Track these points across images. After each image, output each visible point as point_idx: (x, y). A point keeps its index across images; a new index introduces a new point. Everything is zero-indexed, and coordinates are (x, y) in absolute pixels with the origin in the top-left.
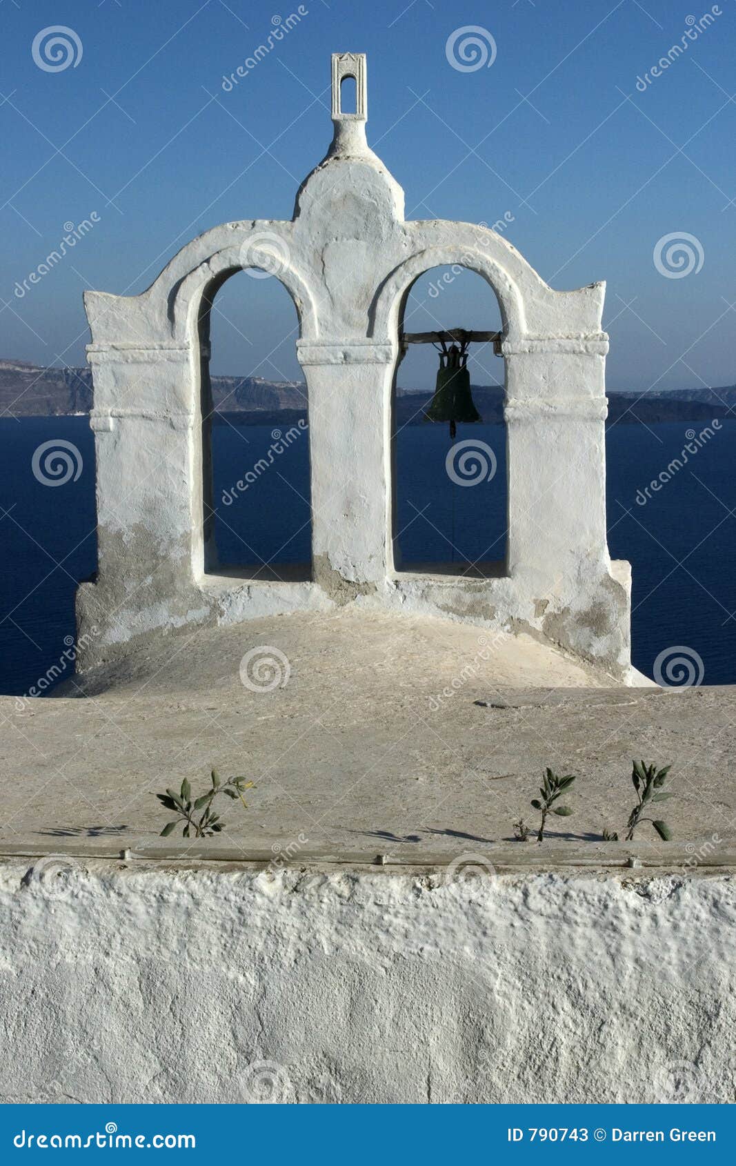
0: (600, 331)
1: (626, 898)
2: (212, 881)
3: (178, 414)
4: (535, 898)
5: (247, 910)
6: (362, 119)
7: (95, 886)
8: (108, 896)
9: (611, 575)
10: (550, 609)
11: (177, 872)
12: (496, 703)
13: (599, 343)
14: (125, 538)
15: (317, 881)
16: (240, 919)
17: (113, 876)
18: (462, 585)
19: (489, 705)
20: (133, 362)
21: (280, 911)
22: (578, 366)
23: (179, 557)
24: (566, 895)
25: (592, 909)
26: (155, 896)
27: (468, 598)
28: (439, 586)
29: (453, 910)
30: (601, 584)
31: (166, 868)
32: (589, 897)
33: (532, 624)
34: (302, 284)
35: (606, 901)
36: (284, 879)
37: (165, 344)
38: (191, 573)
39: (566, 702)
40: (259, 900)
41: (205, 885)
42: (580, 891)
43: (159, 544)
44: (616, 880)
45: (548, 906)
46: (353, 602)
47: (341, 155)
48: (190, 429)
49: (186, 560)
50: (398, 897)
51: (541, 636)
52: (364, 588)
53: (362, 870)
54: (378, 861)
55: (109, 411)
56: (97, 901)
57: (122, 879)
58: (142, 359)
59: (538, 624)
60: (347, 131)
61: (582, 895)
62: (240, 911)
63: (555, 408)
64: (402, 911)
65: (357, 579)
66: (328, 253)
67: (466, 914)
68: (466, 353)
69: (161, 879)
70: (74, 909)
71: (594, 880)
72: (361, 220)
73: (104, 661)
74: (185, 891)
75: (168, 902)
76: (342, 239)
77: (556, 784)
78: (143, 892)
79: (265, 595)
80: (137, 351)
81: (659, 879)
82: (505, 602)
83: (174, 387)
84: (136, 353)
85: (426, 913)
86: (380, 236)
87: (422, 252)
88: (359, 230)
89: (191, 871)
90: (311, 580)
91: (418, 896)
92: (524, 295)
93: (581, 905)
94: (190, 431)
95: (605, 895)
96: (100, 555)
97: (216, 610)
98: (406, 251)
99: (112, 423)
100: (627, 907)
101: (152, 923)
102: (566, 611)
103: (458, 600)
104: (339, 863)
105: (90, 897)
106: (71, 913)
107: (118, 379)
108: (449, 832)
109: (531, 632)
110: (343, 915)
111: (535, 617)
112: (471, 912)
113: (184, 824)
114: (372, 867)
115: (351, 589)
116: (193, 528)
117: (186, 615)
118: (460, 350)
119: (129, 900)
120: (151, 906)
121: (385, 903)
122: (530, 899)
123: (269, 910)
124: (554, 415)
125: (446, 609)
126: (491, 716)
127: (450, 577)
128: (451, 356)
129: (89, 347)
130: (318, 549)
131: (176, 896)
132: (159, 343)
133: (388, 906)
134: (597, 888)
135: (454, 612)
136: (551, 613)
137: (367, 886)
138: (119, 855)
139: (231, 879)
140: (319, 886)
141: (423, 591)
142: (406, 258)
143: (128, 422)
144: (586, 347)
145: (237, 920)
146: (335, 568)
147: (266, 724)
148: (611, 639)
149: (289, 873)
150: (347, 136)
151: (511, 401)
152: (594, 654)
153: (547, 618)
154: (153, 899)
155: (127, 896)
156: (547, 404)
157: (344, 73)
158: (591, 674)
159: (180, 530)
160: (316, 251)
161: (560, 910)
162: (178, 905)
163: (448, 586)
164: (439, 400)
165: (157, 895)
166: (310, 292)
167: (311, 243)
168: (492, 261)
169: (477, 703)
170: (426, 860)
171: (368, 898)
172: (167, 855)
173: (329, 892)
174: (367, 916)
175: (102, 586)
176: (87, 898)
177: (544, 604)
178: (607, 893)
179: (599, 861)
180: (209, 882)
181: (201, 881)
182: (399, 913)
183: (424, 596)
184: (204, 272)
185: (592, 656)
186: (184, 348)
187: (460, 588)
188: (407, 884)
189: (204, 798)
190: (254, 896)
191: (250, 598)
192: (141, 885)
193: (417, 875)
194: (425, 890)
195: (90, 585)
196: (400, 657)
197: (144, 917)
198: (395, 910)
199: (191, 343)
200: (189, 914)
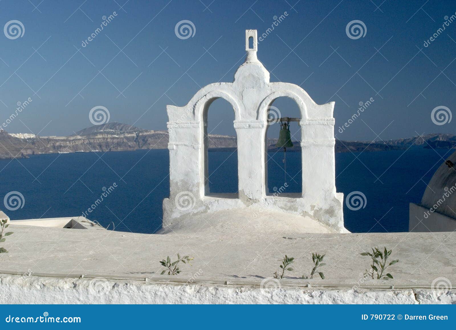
0: (332, 117)
1: (305, 297)
2: (172, 288)
3: (196, 144)
4: (275, 296)
5: (182, 298)
6: (255, 50)
7: (135, 289)
8: (139, 292)
9: (336, 197)
10: (316, 208)
11: (161, 285)
12: (290, 238)
13: (332, 122)
14: (179, 184)
15: (205, 289)
16: (180, 301)
17: (140, 286)
18: (287, 200)
19: (287, 238)
20: (182, 128)
21: (193, 299)
22: (325, 129)
23: (195, 190)
24: (285, 295)
25: (294, 300)
26: (154, 293)
27: (289, 204)
28: (279, 200)
29: (248, 299)
30: (333, 200)
31: (158, 284)
32: (292, 296)
33: (310, 213)
34: (236, 103)
35: (298, 298)
36: (195, 288)
37: (192, 122)
38: (199, 196)
39: (312, 237)
40: (186, 295)
41: (169, 289)
42: (290, 294)
43: (189, 186)
44: (302, 291)
45: (279, 299)
46: (251, 206)
47: (248, 62)
48: (199, 149)
49: (198, 191)
50: (231, 295)
51: (313, 217)
52: (255, 201)
53: (220, 286)
54: (226, 283)
55: (174, 143)
56: (136, 294)
57: (143, 287)
58: (184, 127)
59: (312, 213)
60: (250, 54)
61: (290, 295)
62: (180, 298)
63: (317, 143)
64: (232, 299)
65: (253, 198)
66: (244, 92)
67: (252, 301)
68: (289, 125)
69: (156, 287)
70: (128, 296)
71: (295, 291)
72: (255, 82)
73: (171, 223)
74: (163, 291)
75: (158, 295)
76: (248, 88)
77: (288, 260)
78: (150, 291)
79: (223, 203)
80: (183, 124)
81: (316, 291)
82: (301, 206)
83: (194, 136)
84: (183, 125)
85: (239, 300)
86: (260, 87)
87: (274, 92)
88: (254, 86)
89: (165, 285)
90: (238, 198)
91: (237, 295)
92: (307, 106)
93: (290, 299)
94: (200, 150)
95: (298, 296)
96: (171, 189)
97: (207, 208)
98: (269, 92)
99: (175, 147)
100: (305, 300)
101: (153, 301)
102: (321, 209)
103: (286, 205)
104: (213, 284)
105: (133, 293)
106: (127, 297)
107: (177, 133)
108: (257, 276)
109: (310, 216)
110: (213, 300)
111: (311, 211)
112: (254, 300)
113: (168, 271)
114: (224, 285)
115: (251, 201)
116: (200, 181)
117: (198, 209)
118: (287, 124)
119: (145, 294)
120: (152, 296)
121: (227, 297)
122: (273, 297)
123: (189, 298)
124: (317, 145)
125: (282, 208)
126: (287, 241)
127: (283, 198)
128: (284, 126)
129: (167, 123)
130: (240, 188)
131: (160, 293)
132: (190, 121)
133: (227, 298)
134: (295, 294)
135: (284, 209)
136: (316, 210)
137: (220, 291)
138: (144, 280)
139: (178, 288)
140: (206, 291)
141: (274, 202)
142: (269, 94)
143: (180, 147)
144: (327, 123)
145: (179, 301)
146: (246, 194)
147: (212, 243)
148: (336, 218)
149: (197, 286)
150: (251, 55)
151: (303, 140)
152: (330, 223)
153: (315, 211)
154: (153, 294)
155: (145, 292)
156: (315, 141)
157: (250, 36)
158: (329, 230)
159: (196, 181)
160: (240, 92)
161: (283, 300)
162: (161, 296)
163: (283, 200)
164: (280, 140)
165: (154, 292)
166: (238, 105)
167: (238, 90)
168: (297, 95)
169: (284, 237)
170: (241, 283)
171: (221, 295)
172: (159, 280)
173: (209, 293)
174: (221, 301)
175: (171, 199)
176: (132, 293)
177: (314, 207)
178: (299, 295)
179: (297, 285)
180: (171, 289)
181: (168, 288)
182: (231, 300)
183: (275, 204)
184: (204, 99)
185: (329, 224)
186: (198, 123)
187: (286, 201)
188: (234, 291)
189: (175, 263)
190: (185, 294)
191: (218, 204)
192: (149, 289)
193: (237, 288)
194: (239, 293)
195: (167, 199)
196: (264, 223)
197: (150, 299)
198: (230, 299)
199: (200, 122)
200: (164, 299)
